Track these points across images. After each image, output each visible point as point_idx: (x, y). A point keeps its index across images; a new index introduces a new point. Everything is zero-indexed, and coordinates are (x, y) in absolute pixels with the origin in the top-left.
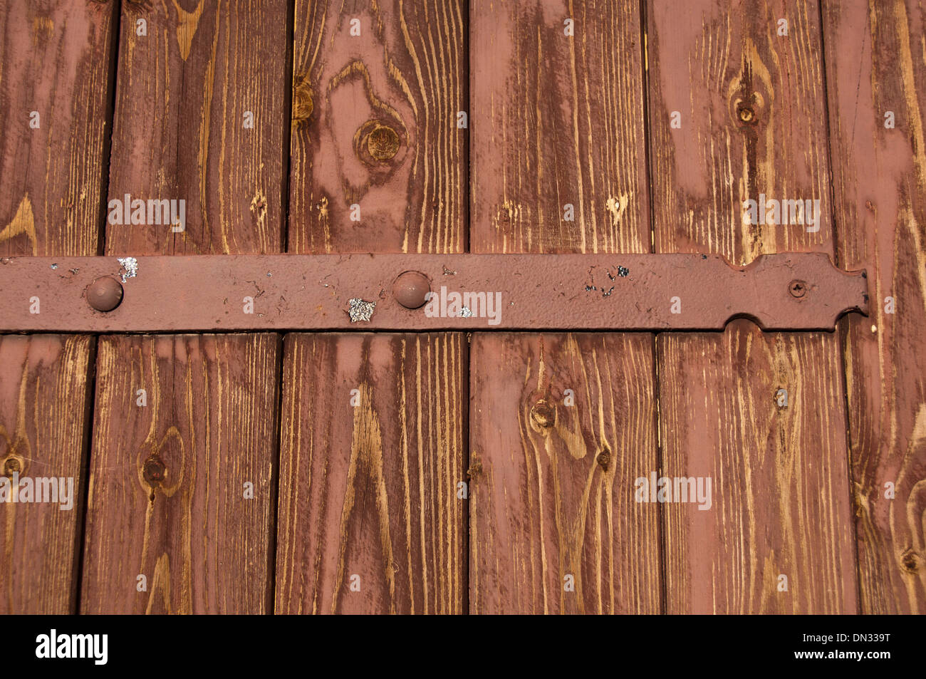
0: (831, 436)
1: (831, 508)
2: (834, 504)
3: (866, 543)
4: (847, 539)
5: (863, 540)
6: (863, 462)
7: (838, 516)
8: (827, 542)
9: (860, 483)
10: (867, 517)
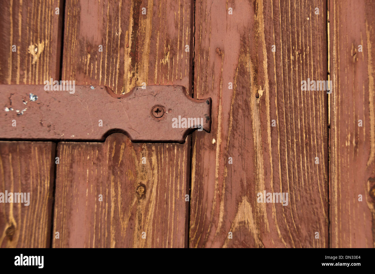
6: (197, 238)
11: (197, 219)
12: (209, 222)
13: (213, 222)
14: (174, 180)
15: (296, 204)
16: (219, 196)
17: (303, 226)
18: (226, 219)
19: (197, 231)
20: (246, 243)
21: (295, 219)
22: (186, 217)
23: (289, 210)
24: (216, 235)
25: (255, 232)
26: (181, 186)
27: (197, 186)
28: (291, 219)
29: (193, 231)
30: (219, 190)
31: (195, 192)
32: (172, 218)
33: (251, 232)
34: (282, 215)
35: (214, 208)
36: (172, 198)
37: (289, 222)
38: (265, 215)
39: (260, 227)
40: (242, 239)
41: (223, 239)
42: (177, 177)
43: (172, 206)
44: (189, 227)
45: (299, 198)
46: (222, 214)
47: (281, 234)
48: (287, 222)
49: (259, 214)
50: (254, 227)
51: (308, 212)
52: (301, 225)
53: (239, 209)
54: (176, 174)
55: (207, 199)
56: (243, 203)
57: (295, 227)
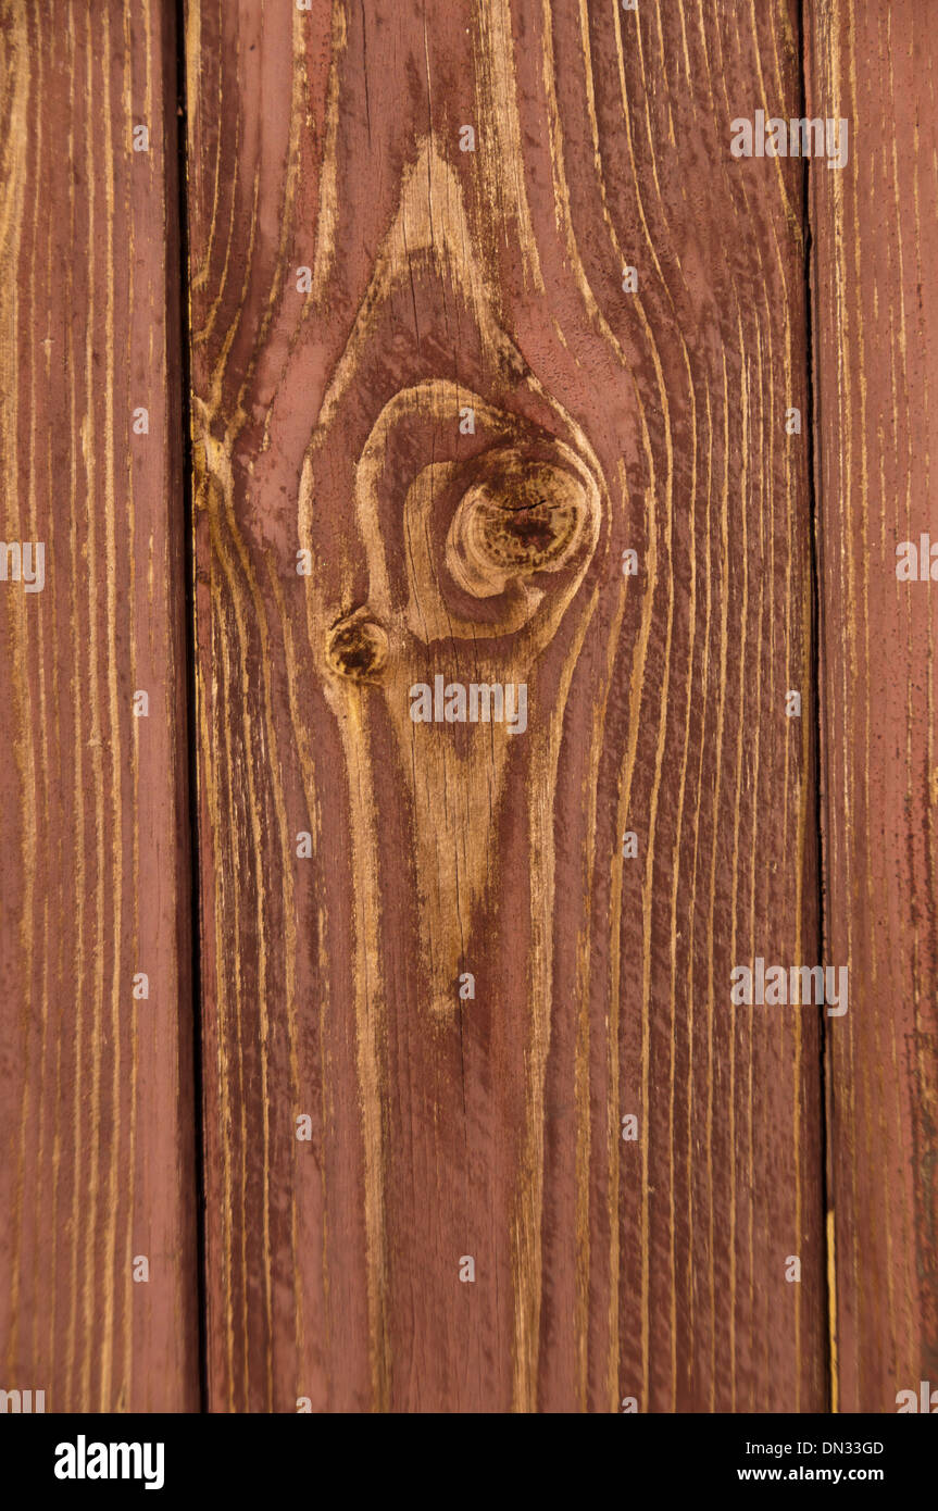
11: (219, 245)
12: (272, 259)
13: (291, 259)
14: (106, 72)
15: (659, 164)
16: (315, 138)
17: (692, 259)
18: (351, 238)
19: (219, 299)
20: (440, 344)
21: (656, 231)
22: (168, 238)
23: (629, 190)
24: (306, 312)
25: (480, 293)
26: (138, 96)
27: (212, 95)
28: (639, 230)
29: (202, 302)
30: (311, 110)
31: (204, 123)
32: (106, 242)
33: (462, 295)
34: (598, 214)
35: (290, 192)
36: (103, 154)
37: (630, 247)
38: (524, 215)
39: (501, 271)
40: (425, 328)
41: (337, 329)
42: (117, 57)
43: (101, 192)
44: (184, 284)
45: (672, 133)
46: (327, 221)
47: (596, 298)
48: (619, 244)
49: (496, 211)
50: (473, 274)
51: (712, 198)
52: (681, 257)
53: (407, 193)
54: (114, 42)
55: (258, 158)
56: (421, 166)
57: (658, 267)
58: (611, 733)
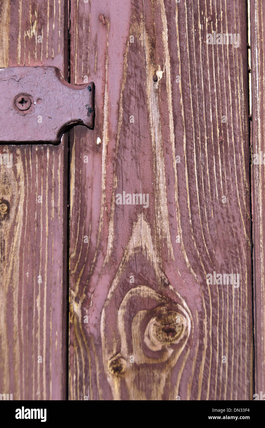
0: (49, 246)
1: (45, 315)
2: (48, 311)
3: (76, 348)
4: (58, 344)
5: (73, 345)
6: (79, 270)
7: (51, 323)
8: (39, 347)
9: (74, 291)
10: (78, 323)
11: (79, 245)
12: (94, 250)
13: (100, 249)
14: (47, 194)
15: (209, 223)
16: (107, 214)
17: (218, 251)
18: (117, 244)
19: (79, 261)
20: (144, 275)
21: (208, 242)
22: (64, 243)
23: (200, 230)
24: (104, 265)
25: (156, 260)
26: (56, 201)
27: (78, 201)
28: (203, 242)
29: (73, 262)
30: (107, 206)
31: (75, 209)
32: (45, 244)
33: (150, 261)
34: (191, 237)
35: (100, 230)
36: (45, 218)
37: (200, 247)
38: (169, 237)
39: (162, 254)
40: (139, 270)
41: (113, 270)
42: (50, 190)
43: (44, 229)
44: (68, 256)
45: (212, 214)
46: (111, 238)
47: (190, 262)
48: (197, 246)
49: (160, 236)
50: (153, 255)
51: (224, 233)
52: (215, 250)
53: (134, 230)
54: (49, 186)
55: (91, 220)
56: (139, 223)
57: (208, 253)
58: (193, 392)
